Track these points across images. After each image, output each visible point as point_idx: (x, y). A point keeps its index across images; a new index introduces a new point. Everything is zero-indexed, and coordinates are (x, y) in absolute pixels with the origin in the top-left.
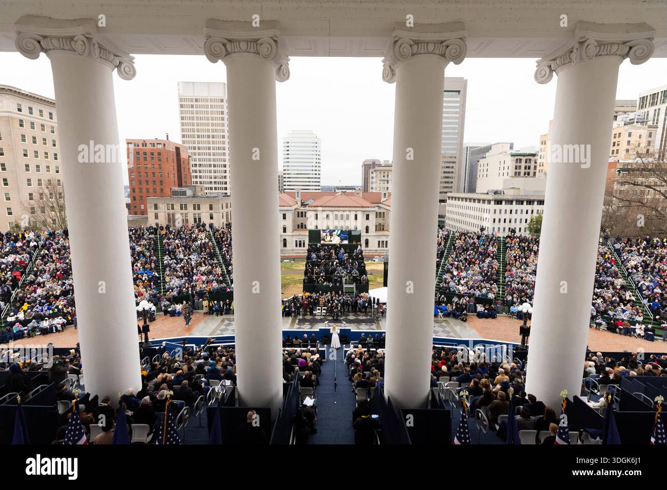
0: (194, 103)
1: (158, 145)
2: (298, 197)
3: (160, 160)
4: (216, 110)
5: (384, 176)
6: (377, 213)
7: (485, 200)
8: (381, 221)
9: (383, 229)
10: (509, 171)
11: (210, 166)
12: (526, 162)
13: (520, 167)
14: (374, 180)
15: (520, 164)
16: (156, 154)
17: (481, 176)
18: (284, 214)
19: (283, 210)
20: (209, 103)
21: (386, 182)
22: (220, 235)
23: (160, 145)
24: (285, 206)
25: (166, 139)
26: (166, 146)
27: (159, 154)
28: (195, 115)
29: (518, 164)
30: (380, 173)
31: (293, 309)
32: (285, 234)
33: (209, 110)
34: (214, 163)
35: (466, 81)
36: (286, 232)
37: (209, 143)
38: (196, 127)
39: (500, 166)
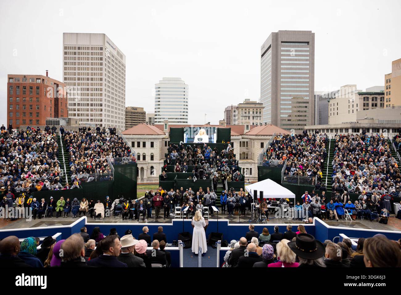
0: (77, 51)
1: (38, 80)
2: (166, 128)
3: (38, 94)
4: (96, 56)
5: (246, 113)
6: (240, 142)
7: (343, 129)
8: (244, 149)
9: (247, 158)
10: (358, 108)
11: (88, 105)
12: (373, 100)
13: (368, 104)
14: (237, 118)
15: (367, 102)
16: (35, 88)
17: (332, 114)
18: (151, 142)
19: (151, 139)
20: (90, 51)
21: (247, 118)
22: (70, 137)
23: (40, 80)
24: (153, 135)
25: (45, 75)
26: (45, 81)
27: (38, 88)
28: (77, 61)
29: (366, 102)
30: (242, 110)
31: (142, 209)
32: (152, 161)
33: (90, 56)
34: (92, 102)
35: (314, 34)
36: (153, 160)
37: (88, 85)
38: (77, 71)
39: (349, 104)
